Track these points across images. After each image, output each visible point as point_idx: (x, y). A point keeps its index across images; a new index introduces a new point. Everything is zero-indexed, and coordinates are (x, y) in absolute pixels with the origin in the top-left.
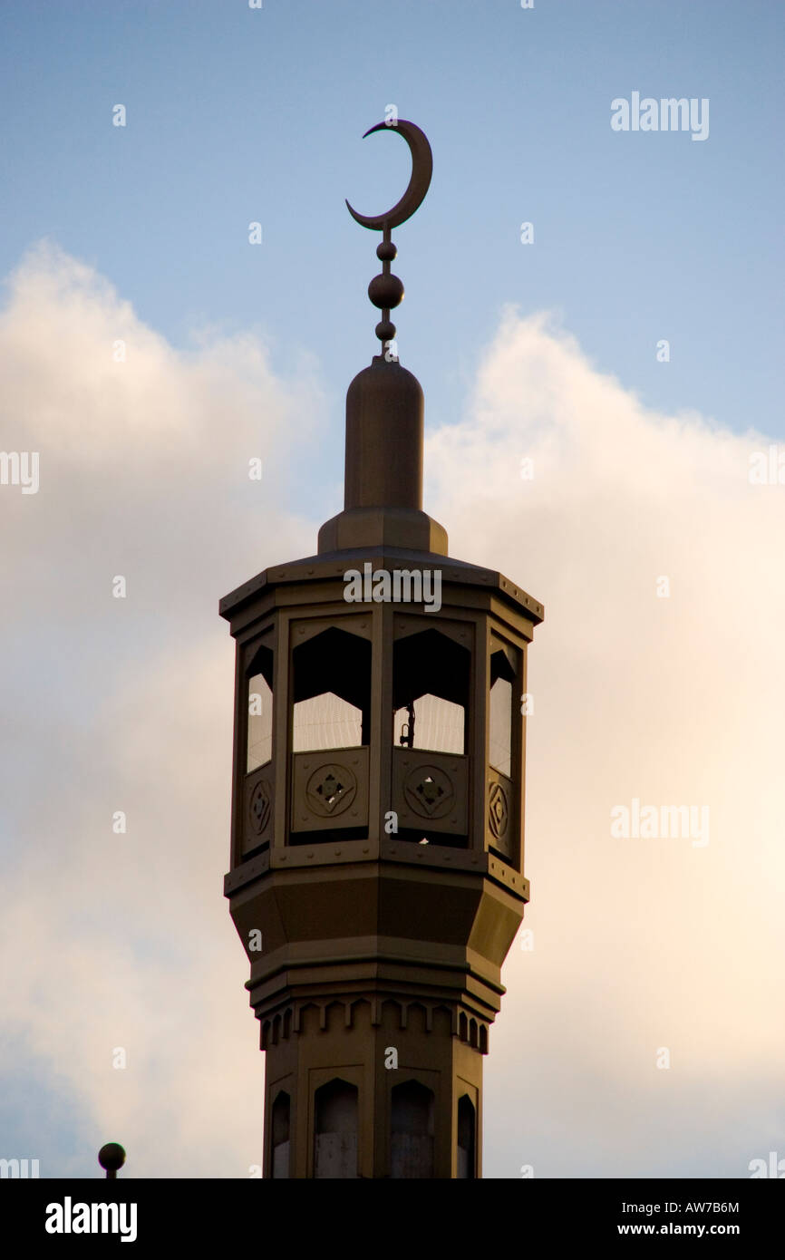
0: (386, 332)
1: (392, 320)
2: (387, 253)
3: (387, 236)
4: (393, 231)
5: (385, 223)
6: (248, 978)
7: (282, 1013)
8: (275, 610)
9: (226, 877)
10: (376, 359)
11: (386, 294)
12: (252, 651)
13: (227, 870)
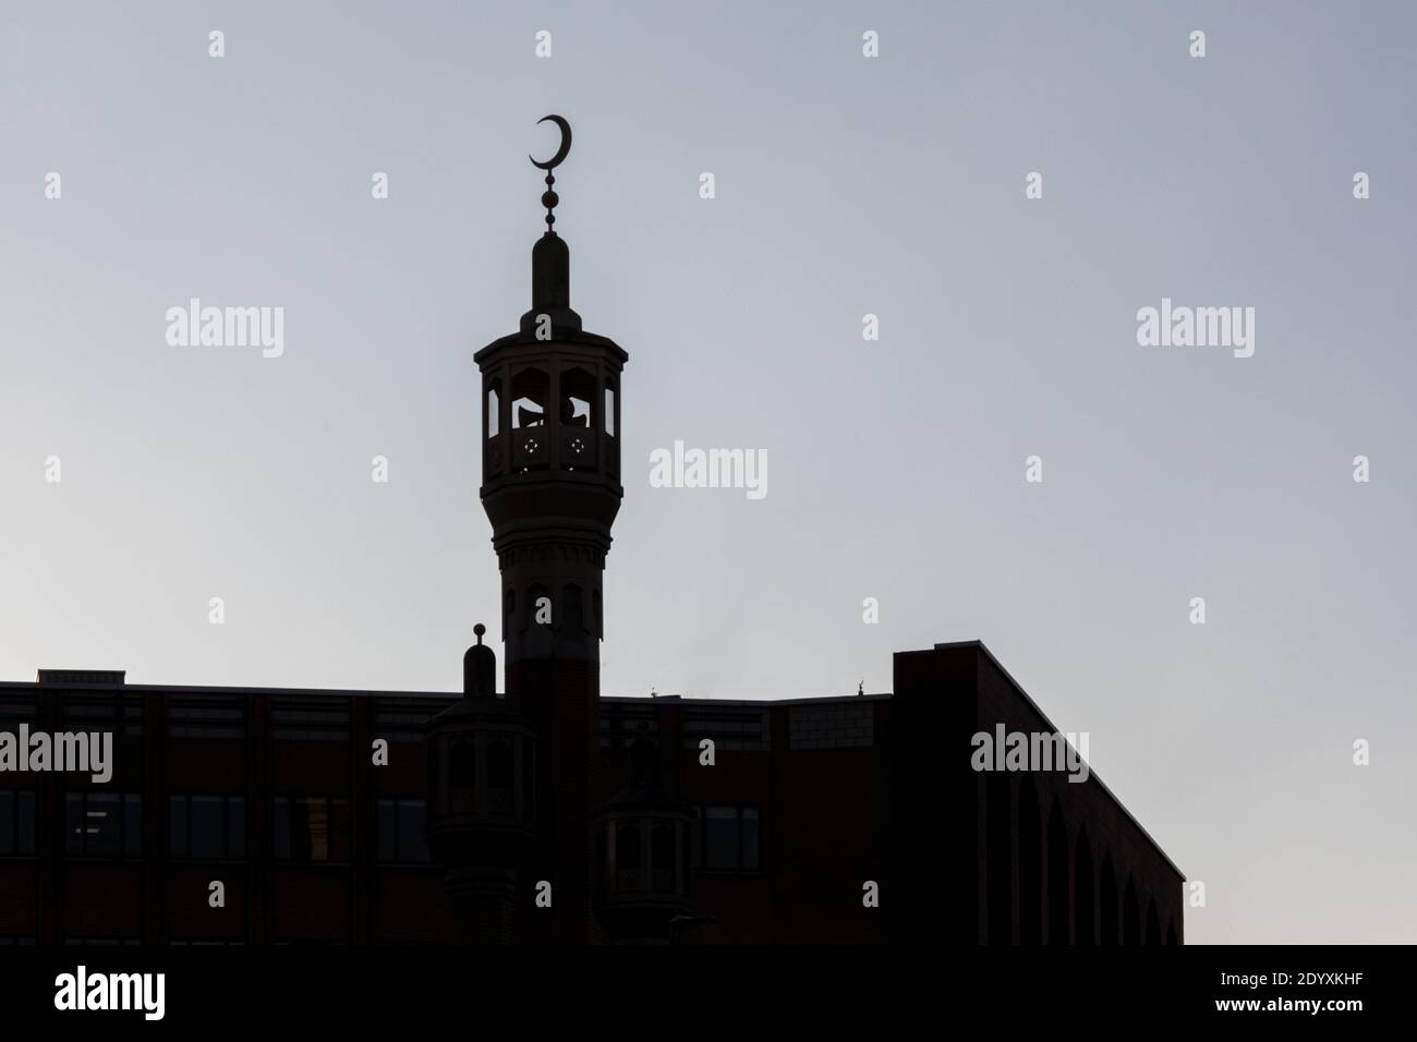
0: (550, 219)
1: (553, 214)
2: (550, 180)
3: (550, 172)
4: (553, 170)
5: (549, 166)
6: (492, 536)
7: (510, 552)
8: (502, 359)
9: (481, 489)
10: (546, 233)
11: (550, 200)
12: (491, 379)
13: (481, 485)
